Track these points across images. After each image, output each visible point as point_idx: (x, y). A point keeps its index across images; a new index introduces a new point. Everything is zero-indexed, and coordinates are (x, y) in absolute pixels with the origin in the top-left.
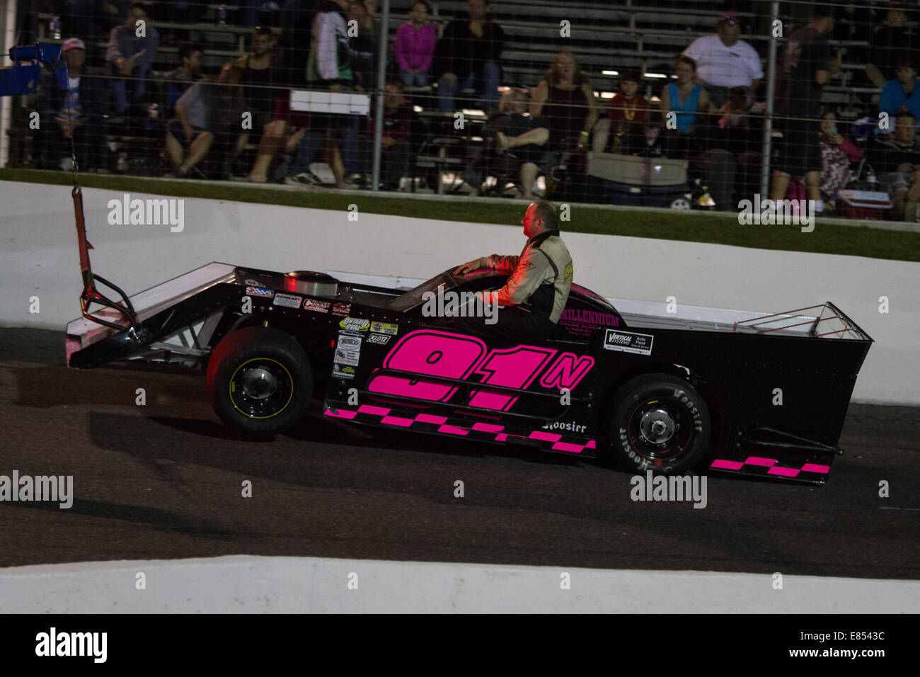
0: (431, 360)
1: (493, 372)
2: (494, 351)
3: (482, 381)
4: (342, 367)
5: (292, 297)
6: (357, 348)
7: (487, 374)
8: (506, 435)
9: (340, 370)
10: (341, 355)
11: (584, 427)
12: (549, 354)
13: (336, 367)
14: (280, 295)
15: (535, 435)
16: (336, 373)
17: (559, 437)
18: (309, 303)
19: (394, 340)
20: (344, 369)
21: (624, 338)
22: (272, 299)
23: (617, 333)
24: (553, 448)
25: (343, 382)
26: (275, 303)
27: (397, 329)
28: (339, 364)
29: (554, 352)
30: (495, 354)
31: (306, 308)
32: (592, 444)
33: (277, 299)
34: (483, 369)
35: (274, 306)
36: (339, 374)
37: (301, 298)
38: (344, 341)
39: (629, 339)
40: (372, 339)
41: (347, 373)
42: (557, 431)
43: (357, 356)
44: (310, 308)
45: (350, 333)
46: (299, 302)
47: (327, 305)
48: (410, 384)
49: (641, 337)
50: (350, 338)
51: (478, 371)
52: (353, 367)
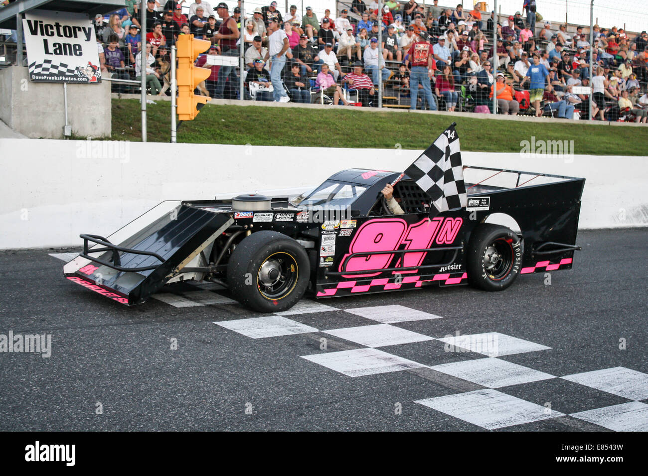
0: (377, 240)
1: (411, 240)
2: (411, 225)
3: (406, 248)
4: (325, 258)
5: (266, 214)
6: (333, 242)
7: (408, 243)
8: (421, 282)
9: (325, 261)
10: (324, 249)
11: (460, 265)
12: (439, 221)
13: (322, 259)
14: (257, 214)
15: (437, 277)
16: (322, 264)
17: (448, 275)
18: (279, 216)
19: (355, 230)
20: (327, 260)
21: (475, 201)
22: (252, 219)
23: (473, 199)
24: (446, 283)
25: (327, 269)
26: (254, 221)
27: (356, 223)
28: (323, 257)
29: (442, 219)
30: (412, 228)
31: (277, 220)
32: (465, 276)
33: (255, 217)
34: (406, 240)
35: (254, 224)
36: (324, 264)
37: (273, 214)
38: (325, 239)
39: (478, 202)
40: (342, 234)
41: (329, 262)
42: (447, 272)
43: (334, 248)
44: (280, 220)
45: (329, 232)
46: (271, 217)
47: (292, 215)
48: (366, 260)
49: (484, 199)
50: (329, 236)
51: (404, 242)
52: (332, 257)
